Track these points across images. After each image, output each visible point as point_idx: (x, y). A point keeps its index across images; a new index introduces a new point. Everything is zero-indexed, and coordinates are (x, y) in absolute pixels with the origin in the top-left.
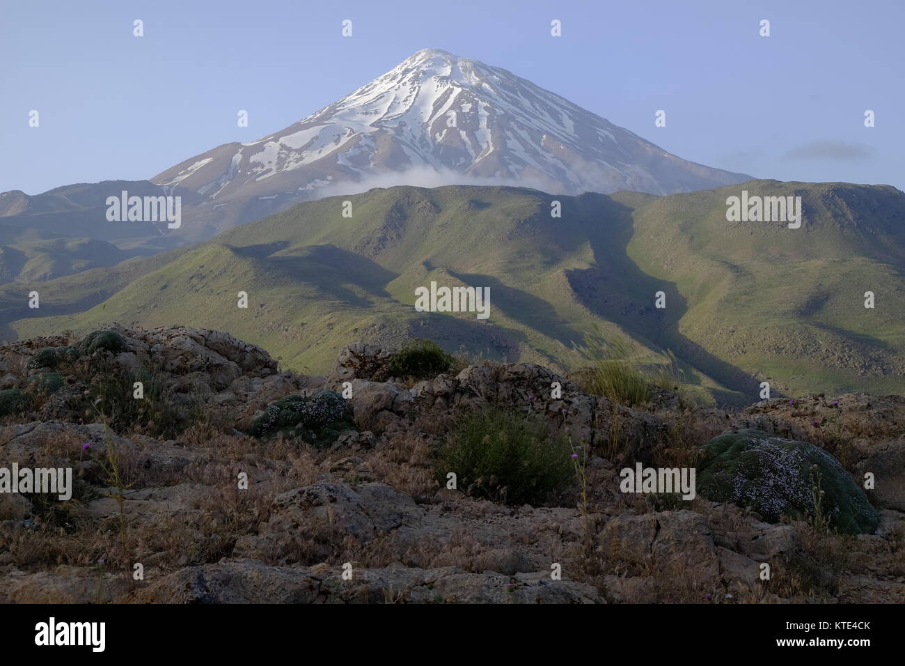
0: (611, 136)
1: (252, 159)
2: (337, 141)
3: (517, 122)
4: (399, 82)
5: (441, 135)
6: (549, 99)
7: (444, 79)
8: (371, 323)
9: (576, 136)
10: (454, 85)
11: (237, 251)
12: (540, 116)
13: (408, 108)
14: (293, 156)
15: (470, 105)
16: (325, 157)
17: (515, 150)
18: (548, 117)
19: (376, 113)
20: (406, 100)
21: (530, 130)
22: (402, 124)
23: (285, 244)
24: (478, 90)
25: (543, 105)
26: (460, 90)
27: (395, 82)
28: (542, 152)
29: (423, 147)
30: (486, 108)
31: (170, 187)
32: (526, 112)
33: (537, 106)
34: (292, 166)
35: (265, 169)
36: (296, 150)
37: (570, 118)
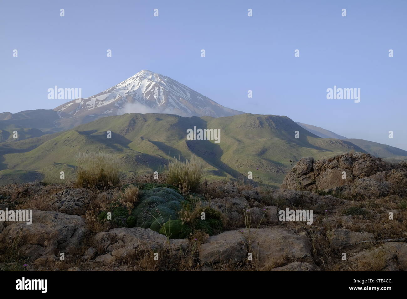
0: (202, 99)
1: (87, 103)
2: (115, 98)
3: (172, 94)
4: (135, 80)
5: (148, 97)
6: (183, 87)
7: (149, 80)
8: (123, 156)
9: (191, 98)
10: (152, 81)
11: (80, 133)
12: (180, 92)
13: (138, 88)
14: (100, 103)
16: (110, 104)
17: (171, 102)
18: (182, 92)
19: (127, 89)
20: (137, 86)
21: (176, 96)
22: (136, 94)
23: (96, 131)
24: (160, 83)
25: (181, 88)
26: (154, 83)
27: (134, 80)
28: (180, 103)
29: (142, 101)
30: (162, 89)
31: (60, 112)
32: (175, 90)
33: (179, 89)
34: (100, 106)
35: (91, 107)
36: (101, 101)
37: (189, 93)
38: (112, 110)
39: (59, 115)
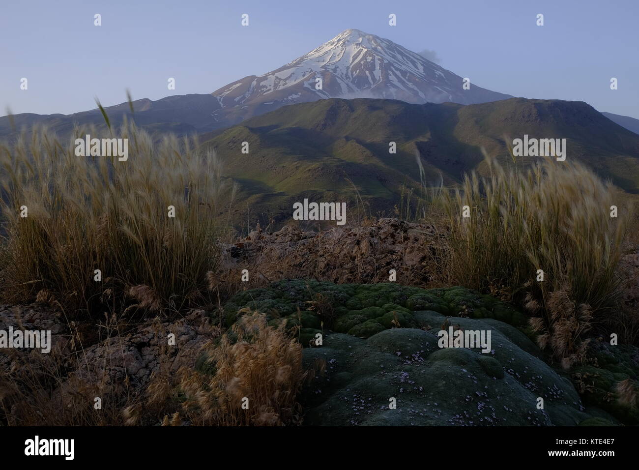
0: (442, 75)
1: (261, 84)
2: (304, 76)
3: (394, 67)
4: (335, 46)
5: (356, 73)
6: (411, 55)
7: (358, 44)
8: (317, 166)
9: (424, 74)
10: (363, 47)
11: (252, 130)
12: (406, 64)
13: (339, 59)
14: (282, 82)
15: (371, 58)
16: (297, 84)
17: (393, 81)
18: (410, 65)
19: (323, 61)
20: (339, 55)
21: (401, 71)
22: (337, 67)
23: (276, 126)
24: (375, 49)
25: (408, 58)
26: (366, 50)
27: (333, 46)
28: (406, 82)
29: (347, 79)
30: (379, 59)
31: (221, 97)
32: (399, 61)
33: (405, 59)
34: (281, 88)
35: (268, 89)
36: (283, 80)
37: (422, 65)
38: (300, 94)
39: (221, 103)
